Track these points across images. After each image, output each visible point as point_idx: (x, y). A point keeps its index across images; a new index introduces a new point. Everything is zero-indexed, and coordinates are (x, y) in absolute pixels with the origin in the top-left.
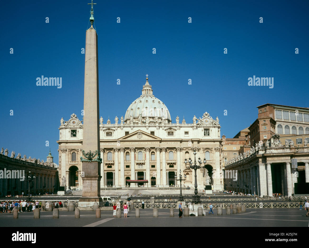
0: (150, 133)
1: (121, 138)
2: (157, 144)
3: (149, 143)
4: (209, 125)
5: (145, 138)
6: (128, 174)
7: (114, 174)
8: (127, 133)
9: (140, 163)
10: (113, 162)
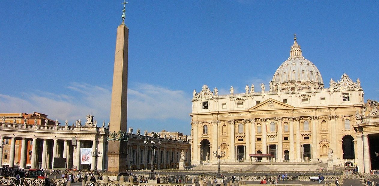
0: (282, 101)
1: (251, 108)
2: (289, 113)
3: (282, 113)
4: (349, 89)
5: (276, 106)
6: (259, 148)
7: (245, 147)
8: (258, 102)
9: (272, 135)
10: (243, 135)
